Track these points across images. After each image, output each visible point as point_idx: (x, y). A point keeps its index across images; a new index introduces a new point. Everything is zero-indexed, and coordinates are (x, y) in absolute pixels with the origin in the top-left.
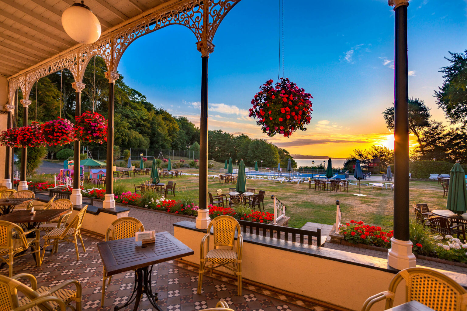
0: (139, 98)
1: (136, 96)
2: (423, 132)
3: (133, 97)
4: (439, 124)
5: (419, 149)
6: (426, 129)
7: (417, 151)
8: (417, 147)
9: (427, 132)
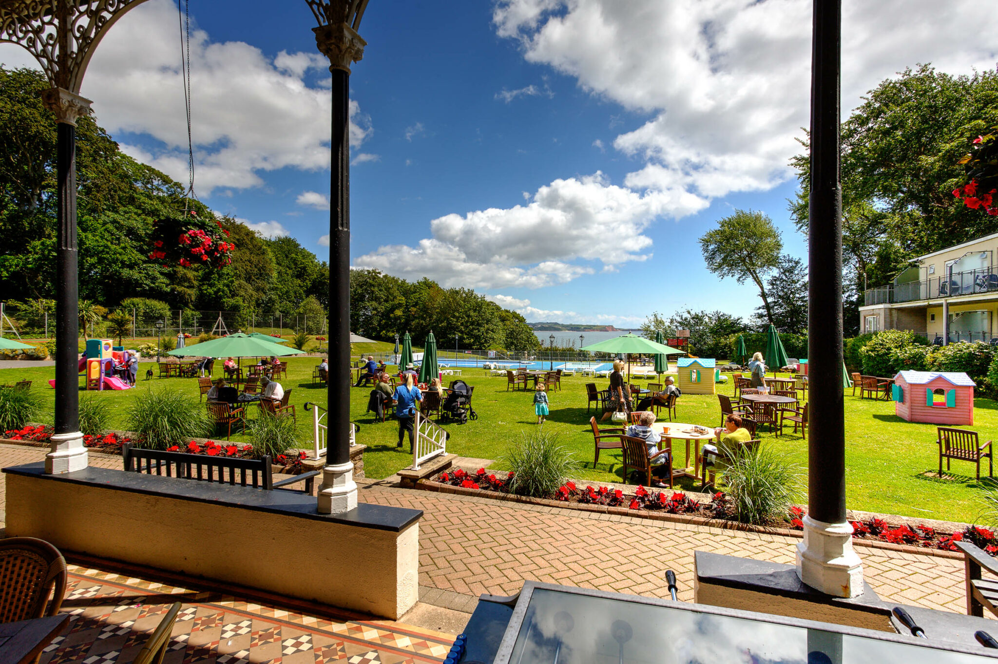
0: (164, 189)
1: (155, 183)
2: (770, 278)
3: (149, 186)
4: (797, 263)
5: (763, 311)
6: (775, 272)
7: (760, 316)
8: (760, 308)
9: (775, 279)
